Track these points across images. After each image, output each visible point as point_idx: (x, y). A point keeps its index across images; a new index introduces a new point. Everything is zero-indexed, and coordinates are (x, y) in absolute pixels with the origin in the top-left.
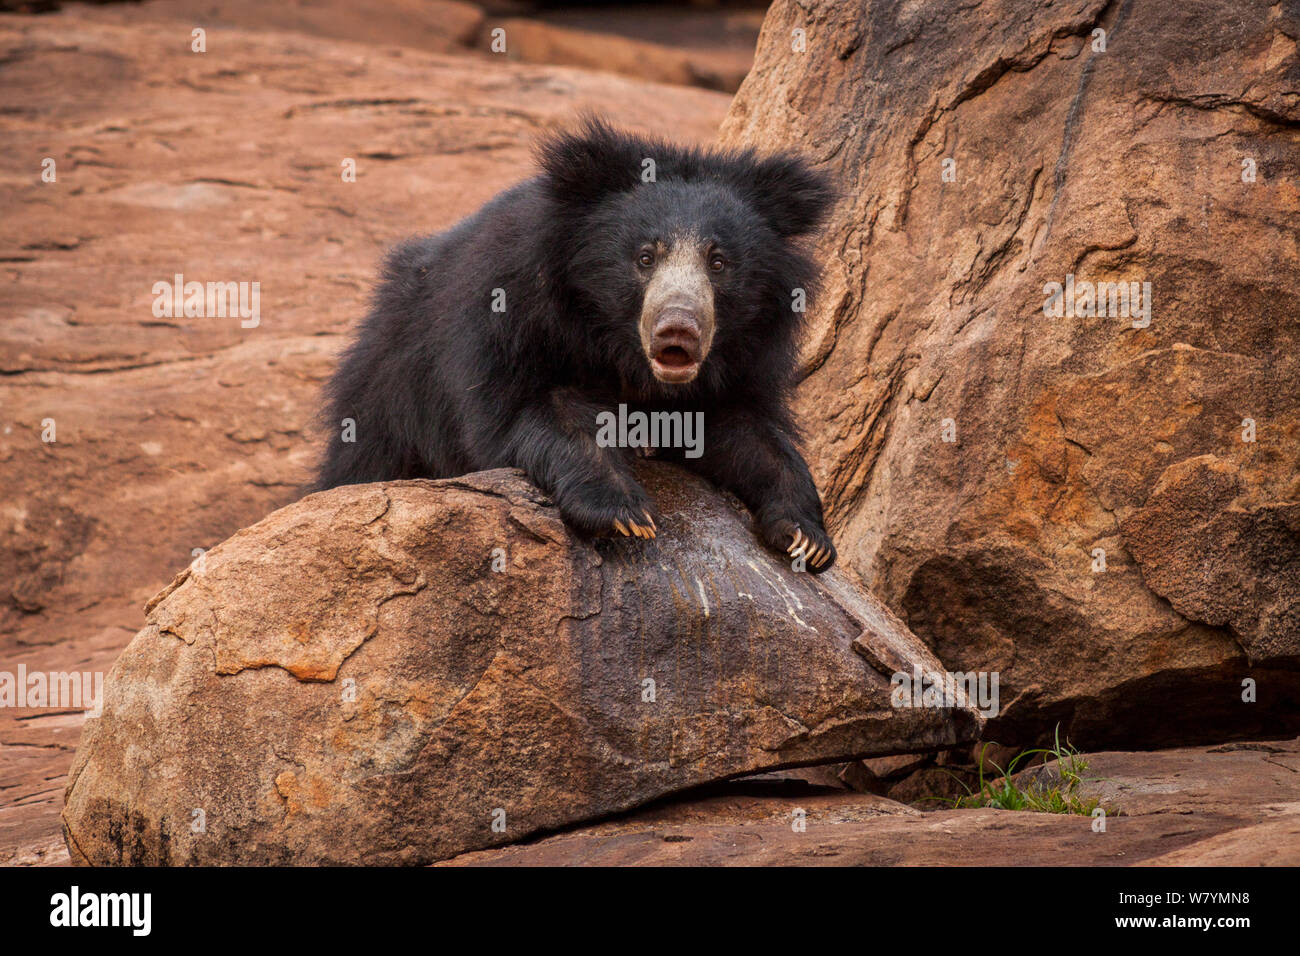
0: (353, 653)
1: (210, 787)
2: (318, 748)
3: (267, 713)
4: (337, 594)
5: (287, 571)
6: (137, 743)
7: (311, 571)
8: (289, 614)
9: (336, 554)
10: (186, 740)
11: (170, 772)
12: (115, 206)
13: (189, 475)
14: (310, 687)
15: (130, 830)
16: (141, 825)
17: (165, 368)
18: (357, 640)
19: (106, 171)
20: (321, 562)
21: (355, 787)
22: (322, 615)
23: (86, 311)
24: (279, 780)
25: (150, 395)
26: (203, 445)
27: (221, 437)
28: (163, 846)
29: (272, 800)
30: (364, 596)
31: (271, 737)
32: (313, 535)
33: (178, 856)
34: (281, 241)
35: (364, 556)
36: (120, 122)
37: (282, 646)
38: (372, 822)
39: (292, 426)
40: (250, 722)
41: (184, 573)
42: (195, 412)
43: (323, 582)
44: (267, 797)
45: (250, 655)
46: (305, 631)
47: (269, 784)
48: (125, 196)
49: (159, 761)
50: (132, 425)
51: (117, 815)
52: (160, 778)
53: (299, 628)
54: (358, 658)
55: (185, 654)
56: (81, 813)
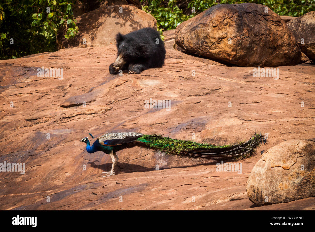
0: (292, 165)
1: (269, 185)
2: (286, 180)
3: (278, 174)
4: (290, 156)
5: (283, 152)
6: (258, 177)
7: (287, 152)
8: (283, 158)
9: (291, 150)
10: (266, 177)
11: (263, 182)
12: (266, 96)
13: (274, 138)
14: (286, 170)
15: (256, 190)
16: (258, 190)
17: (271, 121)
18: (293, 163)
19: (265, 91)
20: (288, 151)
21: (292, 186)
22: (288, 159)
23: (260, 112)
24: (280, 184)
25: (268, 126)
26: (276, 134)
27: (279, 132)
28: (261, 193)
29: (279, 187)
30: (295, 156)
31: (279, 177)
32: (287, 146)
33: (264, 195)
34: (292, 103)
35: (295, 150)
36: (269, 84)
37: (281, 163)
38: (294, 192)
39: (290, 132)
40: (276, 175)
41: (267, 151)
42: (275, 128)
43: (288, 154)
44: (278, 187)
45: (276, 164)
46: (285, 161)
47: (278, 185)
48: (268, 95)
49: (261, 180)
50: (266, 130)
51: (255, 188)
52: (261, 183)
53: (284, 161)
54: (293, 166)
55: (266, 164)
56: (249, 187)
